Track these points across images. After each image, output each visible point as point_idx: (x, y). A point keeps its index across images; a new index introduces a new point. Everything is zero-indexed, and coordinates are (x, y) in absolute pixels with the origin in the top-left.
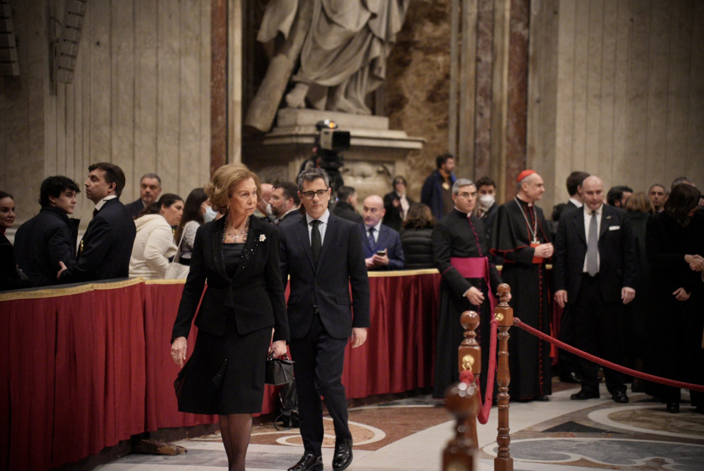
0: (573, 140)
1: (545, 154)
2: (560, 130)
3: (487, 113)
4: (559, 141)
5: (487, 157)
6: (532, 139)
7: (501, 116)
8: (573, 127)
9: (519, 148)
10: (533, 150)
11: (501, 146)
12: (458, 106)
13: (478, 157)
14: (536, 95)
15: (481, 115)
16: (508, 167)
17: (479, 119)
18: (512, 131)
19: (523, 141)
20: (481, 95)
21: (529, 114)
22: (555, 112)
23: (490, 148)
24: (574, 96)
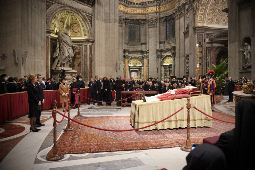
1: (94, 73)
3: (86, 67)
4: (96, 71)
7: (88, 68)
8: (98, 69)
10: (92, 72)
12: (82, 66)
14: (93, 65)
16: (89, 75)
18: (90, 69)
20: (85, 65)
21: (92, 67)
22: (95, 67)
23: (87, 72)
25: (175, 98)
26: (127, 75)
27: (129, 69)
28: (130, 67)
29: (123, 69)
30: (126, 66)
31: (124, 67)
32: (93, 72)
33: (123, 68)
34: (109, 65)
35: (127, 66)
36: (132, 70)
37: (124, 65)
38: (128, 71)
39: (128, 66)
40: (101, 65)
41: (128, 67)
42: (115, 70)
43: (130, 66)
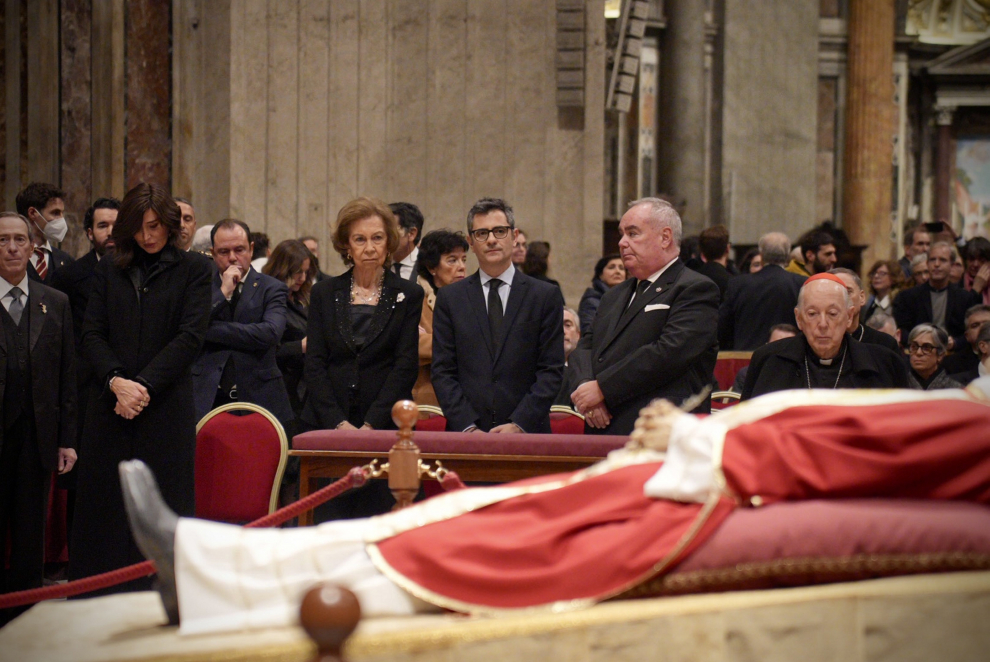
0: (270, 110)
1: (211, 138)
2: (237, 88)
3: (84, 50)
4: (237, 111)
5: (86, 142)
6: (184, 105)
7: (110, 53)
8: (269, 81)
9: (156, 125)
10: (186, 129)
11: (111, 118)
12: (24, 29)
13: (67, 141)
14: (191, 14)
15: (72, 50)
16: (129, 165)
17: (67, 61)
19: (164, 109)
20: (70, 8)
21: (176, 50)
22: (228, 51)
23: (89, 122)
24: (268, 17)
25: (679, 578)
26: (872, 191)
27: (922, 89)
28: (937, 69)
29: (808, 92)
30: (862, 39)
31: (831, 69)
32: (198, 128)
33: (822, 78)
34: (450, 20)
35: (887, 37)
36: (961, 113)
37: (833, 26)
38: (902, 132)
39: (899, 47)
40: (326, 20)
41: (902, 68)
42: (549, 99)
43: (935, 52)
